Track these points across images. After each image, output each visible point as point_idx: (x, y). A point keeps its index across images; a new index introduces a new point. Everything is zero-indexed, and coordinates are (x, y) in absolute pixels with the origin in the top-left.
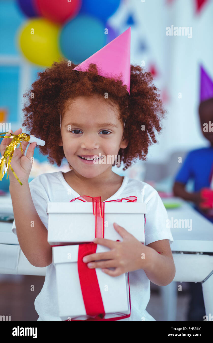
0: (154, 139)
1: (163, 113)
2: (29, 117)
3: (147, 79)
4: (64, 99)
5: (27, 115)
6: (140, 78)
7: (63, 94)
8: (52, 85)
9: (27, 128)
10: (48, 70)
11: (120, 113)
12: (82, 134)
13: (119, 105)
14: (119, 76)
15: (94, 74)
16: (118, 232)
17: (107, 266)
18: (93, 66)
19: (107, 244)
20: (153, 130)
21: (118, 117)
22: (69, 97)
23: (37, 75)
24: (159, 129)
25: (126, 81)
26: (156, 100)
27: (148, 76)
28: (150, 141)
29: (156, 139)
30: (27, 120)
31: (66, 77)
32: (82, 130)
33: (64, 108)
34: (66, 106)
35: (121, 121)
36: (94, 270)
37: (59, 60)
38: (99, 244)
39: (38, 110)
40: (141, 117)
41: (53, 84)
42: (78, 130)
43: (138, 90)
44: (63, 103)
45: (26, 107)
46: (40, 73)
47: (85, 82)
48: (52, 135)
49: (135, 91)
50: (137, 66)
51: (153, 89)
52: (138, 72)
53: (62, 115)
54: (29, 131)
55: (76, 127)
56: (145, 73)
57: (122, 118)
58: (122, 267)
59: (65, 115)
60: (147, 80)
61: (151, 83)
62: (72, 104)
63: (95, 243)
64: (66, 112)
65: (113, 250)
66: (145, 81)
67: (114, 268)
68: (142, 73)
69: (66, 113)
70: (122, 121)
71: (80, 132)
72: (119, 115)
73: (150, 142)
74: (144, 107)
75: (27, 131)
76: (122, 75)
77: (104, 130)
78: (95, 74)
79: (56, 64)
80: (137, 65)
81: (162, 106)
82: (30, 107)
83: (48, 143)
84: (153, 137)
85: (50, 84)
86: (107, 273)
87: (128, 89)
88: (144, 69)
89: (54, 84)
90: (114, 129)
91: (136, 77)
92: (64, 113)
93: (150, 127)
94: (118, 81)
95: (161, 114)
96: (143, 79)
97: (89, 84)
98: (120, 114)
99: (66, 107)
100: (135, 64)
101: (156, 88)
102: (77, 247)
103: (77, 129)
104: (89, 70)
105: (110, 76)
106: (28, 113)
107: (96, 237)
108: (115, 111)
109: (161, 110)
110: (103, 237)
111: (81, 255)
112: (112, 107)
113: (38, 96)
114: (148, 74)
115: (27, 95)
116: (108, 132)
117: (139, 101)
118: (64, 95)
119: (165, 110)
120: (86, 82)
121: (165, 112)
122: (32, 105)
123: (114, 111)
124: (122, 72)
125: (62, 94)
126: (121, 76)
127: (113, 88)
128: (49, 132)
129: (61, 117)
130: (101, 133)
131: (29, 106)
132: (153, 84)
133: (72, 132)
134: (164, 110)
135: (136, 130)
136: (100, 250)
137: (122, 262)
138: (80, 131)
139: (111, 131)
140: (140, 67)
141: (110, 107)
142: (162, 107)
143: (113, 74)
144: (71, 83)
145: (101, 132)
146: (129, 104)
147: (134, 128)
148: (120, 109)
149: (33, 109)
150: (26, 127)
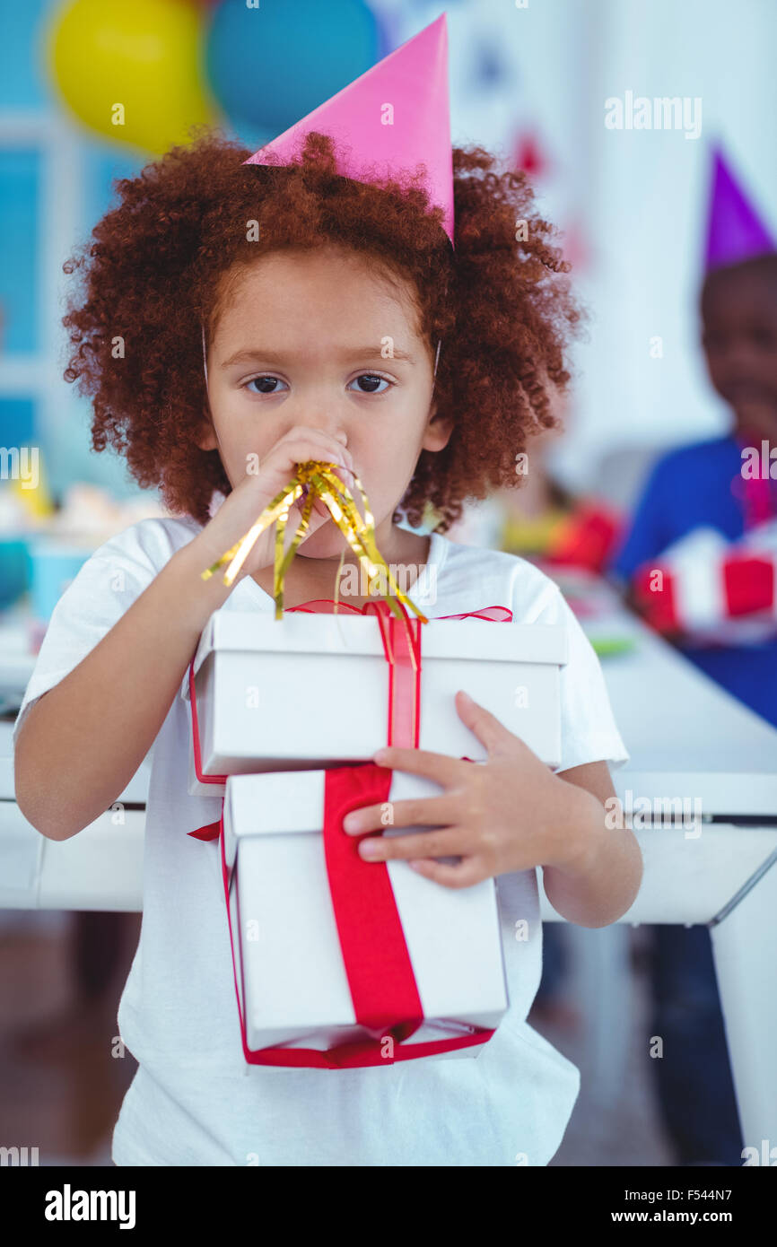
0: (546, 411)
1: (573, 317)
2: (87, 344)
3: (514, 195)
4: (214, 267)
5: (81, 339)
6: (486, 192)
7: (211, 252)
8: (170, 219)
9: (80, 386)
10: (153, 169)
11: (421, 313)
12: (285, 393)
13: (418, 284)
14: (414, 173)
15: (324, 169)
16: (472, 728)
17: (435, 853)
18: (318, 144)
19: (431, 771)
20: (538, 382)
21: (415, 325)
22: (232, 261)
23: (114, 189)
24: (560, 377)
25: (441, 196)
26: (551, 265)
27: (515, 185)
28: (531, 418)
29: (551, 414)
30: (82, 356)
31: (220, 189)
32: (284, 376)
33: (215, 300)
34: (223, 293)
35: (425, 342)
36: (382, 865)
37: (190, 135)
38: (402, 770)
39: (120, 317)
40: (496, 326)
41: (174, 215)
42: (269, 378)
43: (483, 231)
44: (214, 283)
45: (75, 311)
46: (125, 180)
47: (293, 198)
48: (174, 406)
49: (474, 234)
50: (478, 149)
51: (536, 230)
52: (479, 174)
53: (211, 326)
54: (91, 394)
55: (265, 366)
56: (505, 175)
57: (431, 332)
58: (486, 852)
59: (221, 325)
60: (513, 198)
61: (527, 209)
62: (245, 280)
63: (382, 764)
64: (224, 312)
65: (457, 793)
66: (504, 202)
67: (457, 859)
68: (492, 175)
69: (223, 319)
70: (428, 341)
71: (279, 386)
72: (417, 319)
73: (529, 421)
74: (507, 292)
75: (80, 396)
76: (426, 171)
77: (367, 372)
78: (328, 168)
79: (181, 152)
80: (477, 144)
81: (570, 294)
82: (90, 308)
83: (160, 433)
84: (541, 406)
85: (161, 214)
86: (430, 876)
87: (447, 226)
88: (500, 160)
89: (176, 214)
90: (404, 368)
91: (473, 187)
92: (217, 320)
93: (532, 369)
94: (412, 192)
95: (568, 322)
96: (497, 195)
97: (307, 202)
98: (419, 316)
99: (226, 293)
100: (468, 143)
101: (548, 225)
102: (319, 776)
103: (269, 374)
104: (304, 155)
105: (381, 173)
106: (84, 330)
107: (390, 743)
108: (404, 304)
109: (565, 307)
110: (417, 745)
111: (335, 808)
112: (393, 290)
113: (120, 263)
114: (517, 178)
115: (78, 265)
116: (379, 383)
117: (488, 270)
118: (213, 252)
119: (583, 310)
120: (297, 194)
121: (582, 316)
122: (97, 301)
123: (401, 304)
124: (425, 162)
125: (209, 249)
126: (423, 175)
127: (394, 215)
128: (165, 393)
129: (207, 334)
130: (356, 386)
131: (85, 306)
132: (534, 211)
133: (248, 389)
134: (577, 307)
135: (481, 377)
136: (404, 789)
137: (491, 837)
138: (276, 379)
139: (392, 379)
140: (485, 153)
141: (387, 289)
142: (571, 297)
143: (393, 166)
144: (241, 208)
145: (352, 382)
146: (452, 280)
147: (472, 370)
148: (422, 297)
149: (102, 316)
150: (78, 380)
